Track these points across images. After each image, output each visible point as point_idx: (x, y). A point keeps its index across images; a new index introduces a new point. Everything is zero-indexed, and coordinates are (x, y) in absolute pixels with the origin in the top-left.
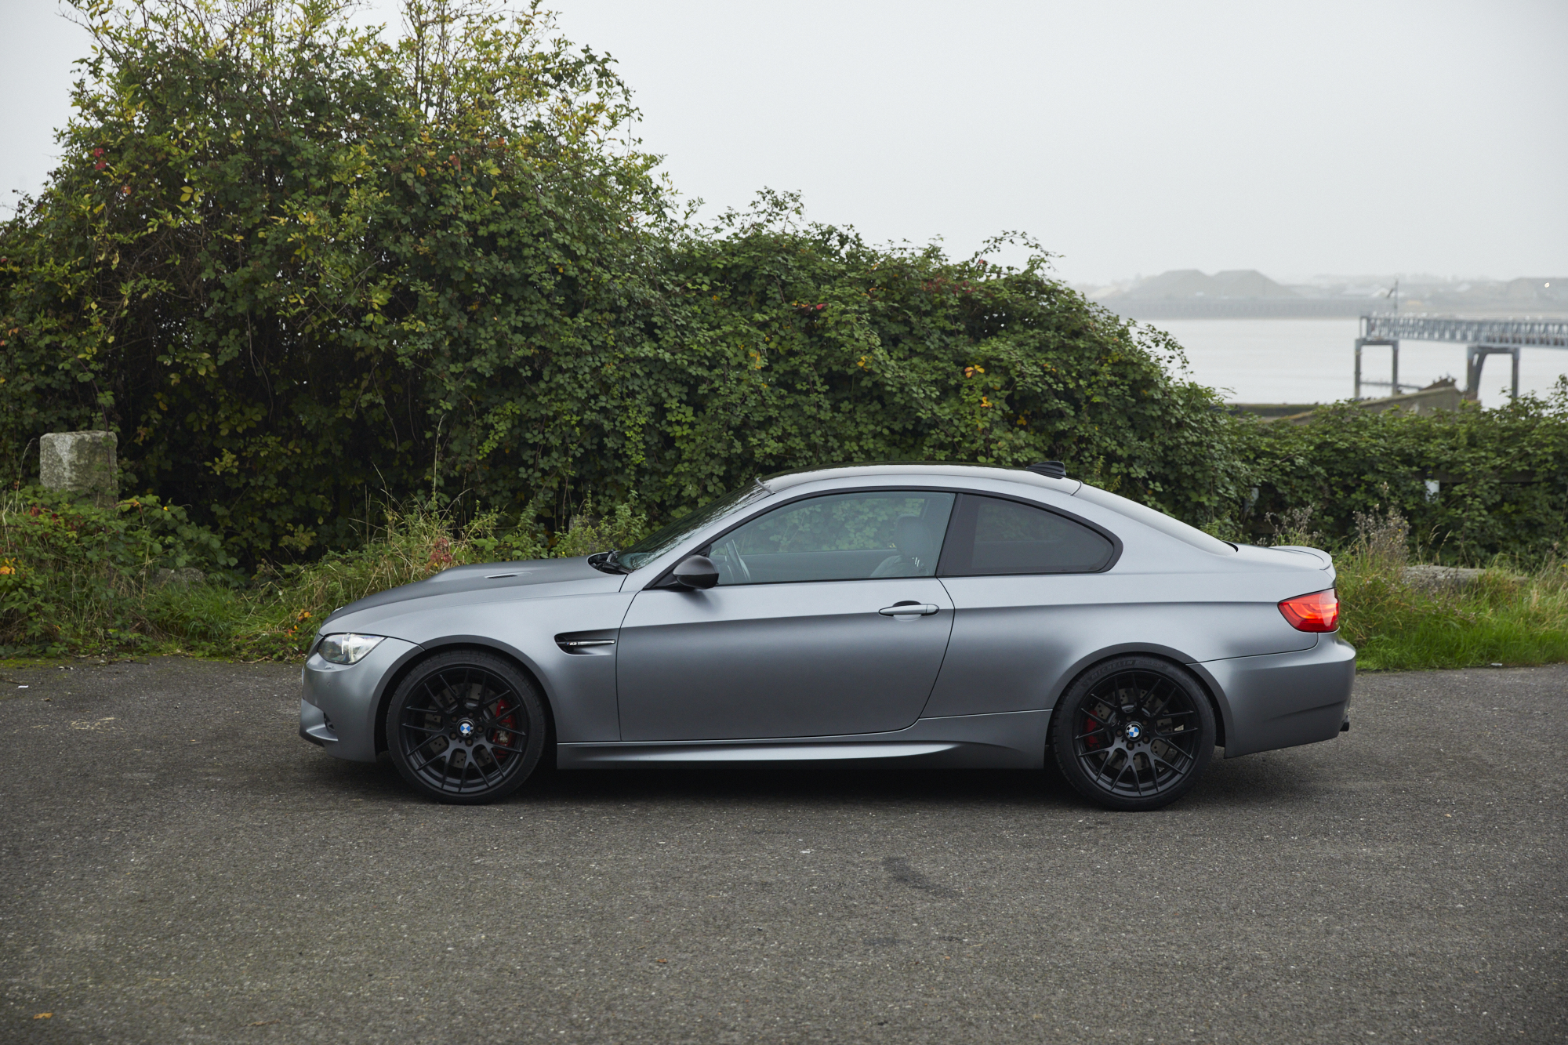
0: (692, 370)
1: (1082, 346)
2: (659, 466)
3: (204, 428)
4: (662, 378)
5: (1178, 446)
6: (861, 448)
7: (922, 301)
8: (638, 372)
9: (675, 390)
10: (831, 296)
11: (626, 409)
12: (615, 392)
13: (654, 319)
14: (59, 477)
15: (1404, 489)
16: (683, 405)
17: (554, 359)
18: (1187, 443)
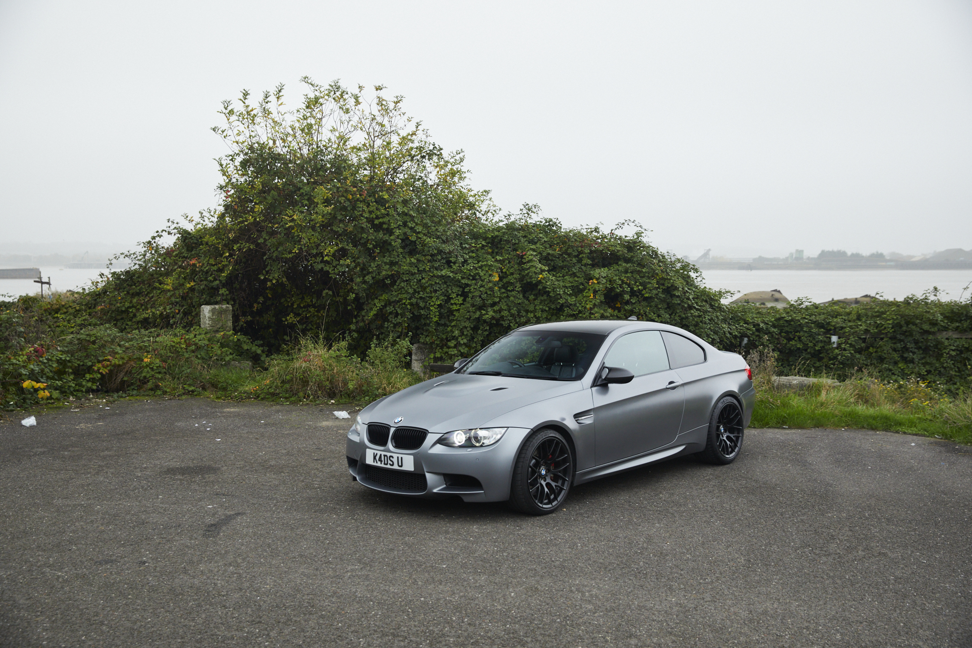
0: (463, 281)
1: (644, 271)
2: (447, 322)
3: (290, 305)
4: (451, 284)
5: (687, 318)
6: (535, 316)
7: (574, 251)
8: (437, 282)
9: (455, 289)
10: (531, 249)
11: (432, 297)
12: (428, 290)
13: (451, 259)
14: (205, 323)
15: (817, 340)
16: (459, 296)
17: (401, 276)
18: (692, 316)
